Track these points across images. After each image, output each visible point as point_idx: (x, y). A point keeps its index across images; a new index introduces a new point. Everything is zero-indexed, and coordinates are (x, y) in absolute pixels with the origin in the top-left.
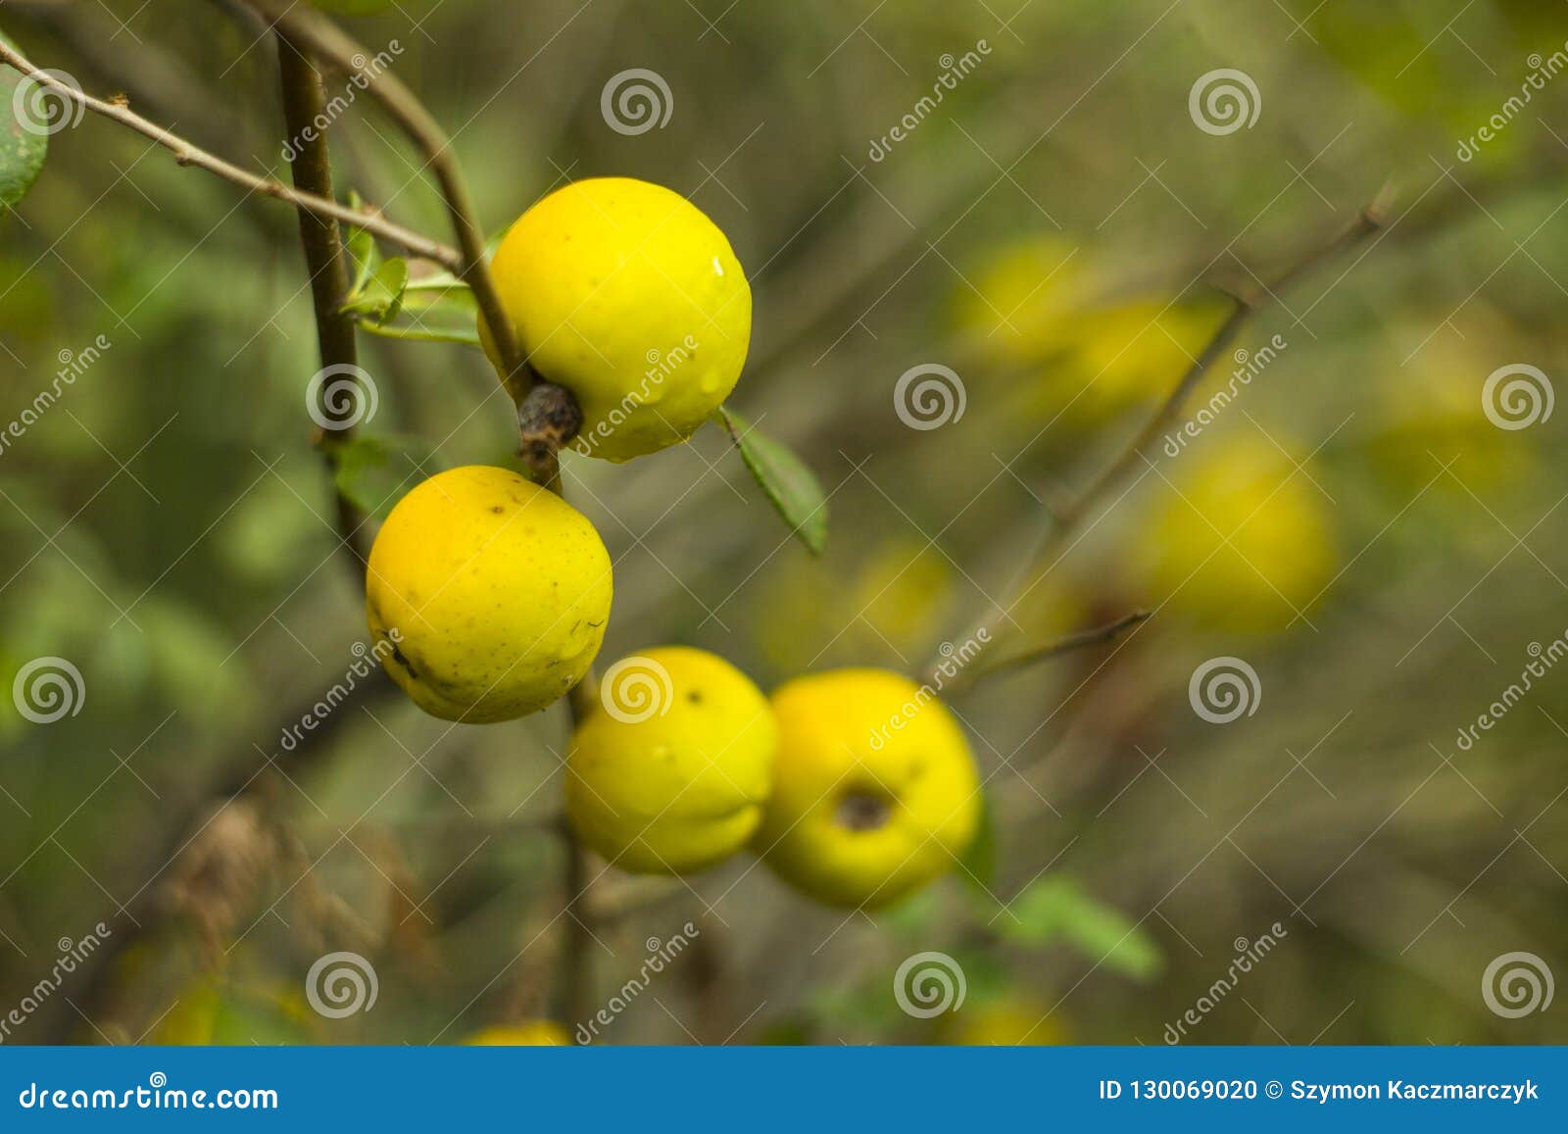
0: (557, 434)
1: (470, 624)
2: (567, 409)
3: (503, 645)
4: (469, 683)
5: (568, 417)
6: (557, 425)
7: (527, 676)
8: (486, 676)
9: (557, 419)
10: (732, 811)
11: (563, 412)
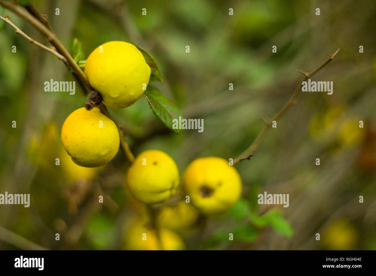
0: (94, 103)
1: (77, 145)
2: (97, 97)
3: (85, 151)
4: (79, 159)
5: (97, 99)
6: (94, 101)
7: (92, 158)
8: (82, 158)
9: (94, 99)
10: (162, 191)
11: (96, 98)
